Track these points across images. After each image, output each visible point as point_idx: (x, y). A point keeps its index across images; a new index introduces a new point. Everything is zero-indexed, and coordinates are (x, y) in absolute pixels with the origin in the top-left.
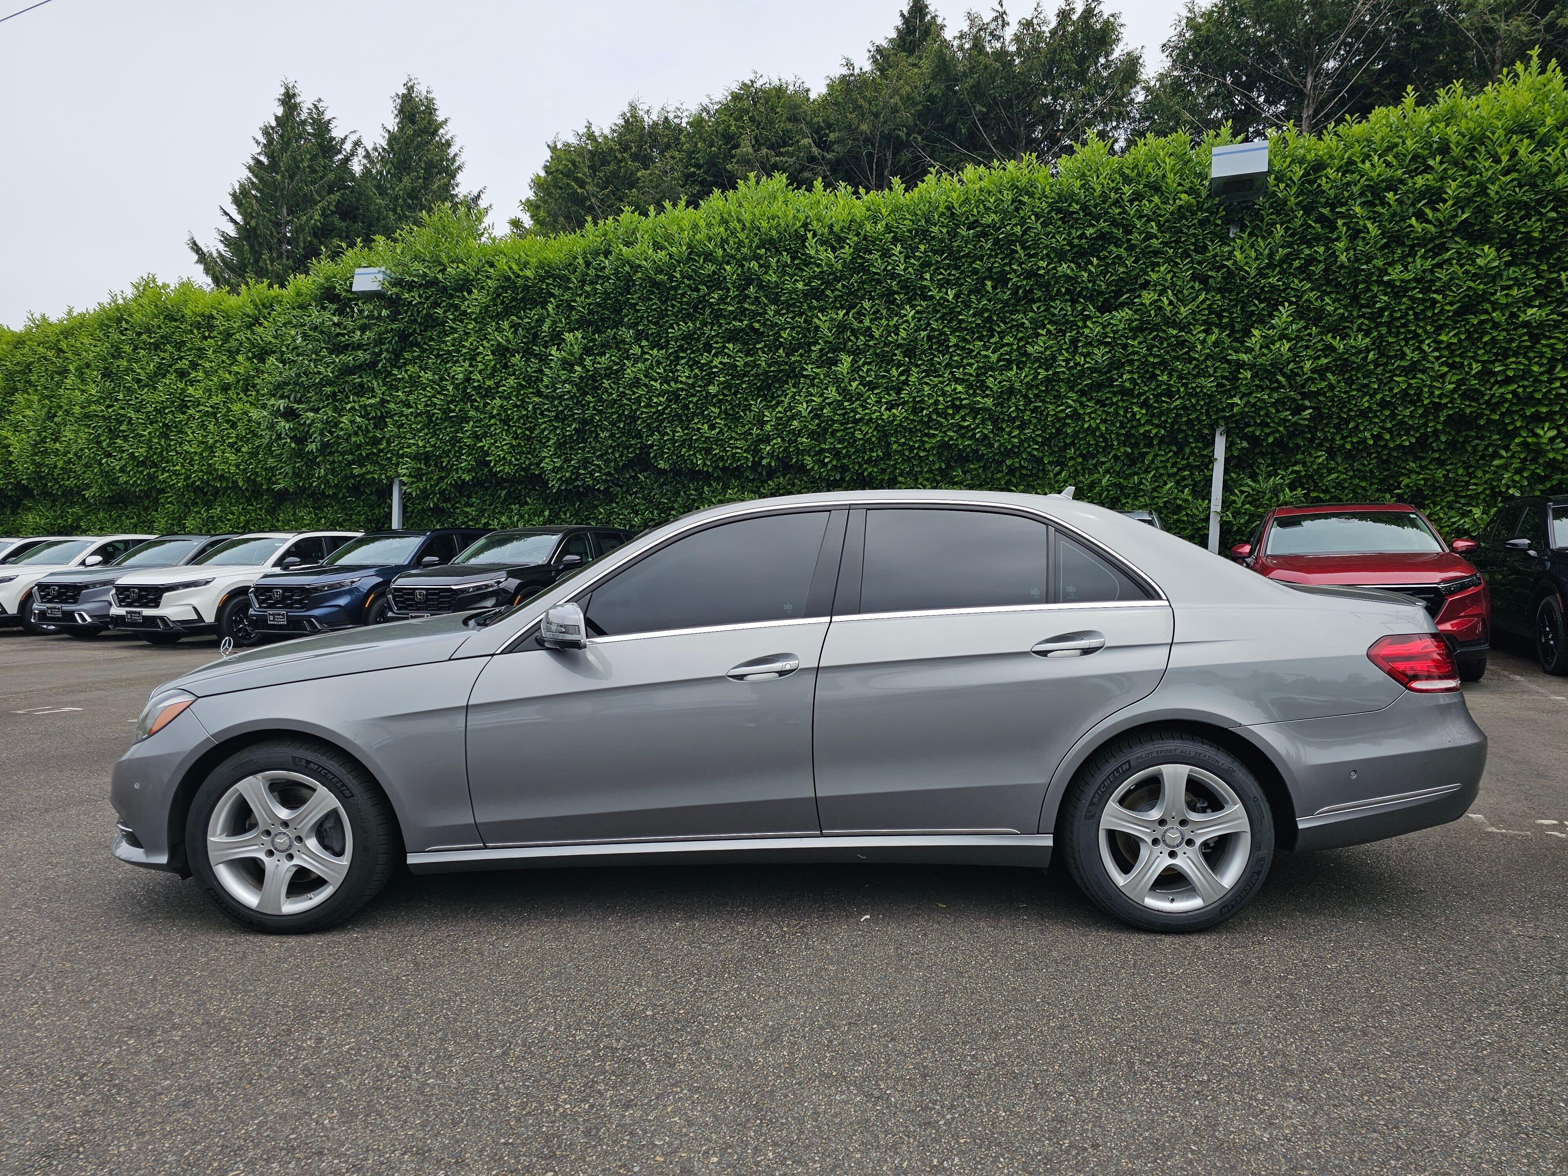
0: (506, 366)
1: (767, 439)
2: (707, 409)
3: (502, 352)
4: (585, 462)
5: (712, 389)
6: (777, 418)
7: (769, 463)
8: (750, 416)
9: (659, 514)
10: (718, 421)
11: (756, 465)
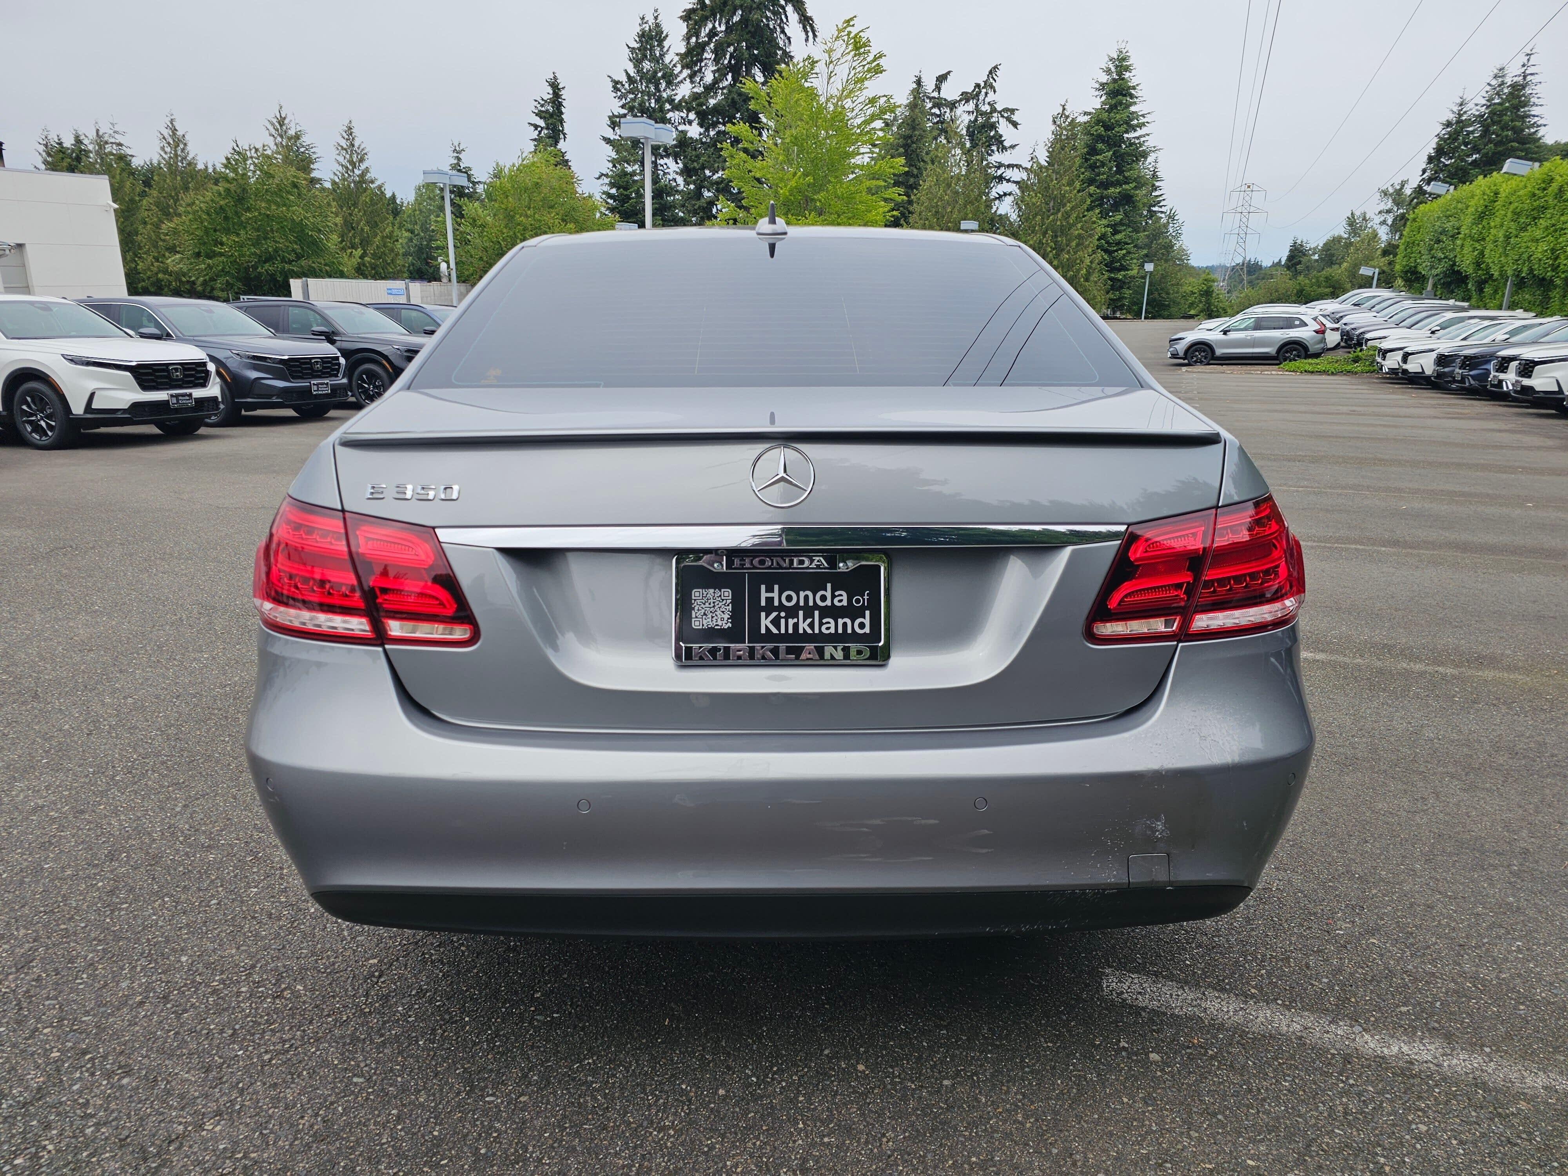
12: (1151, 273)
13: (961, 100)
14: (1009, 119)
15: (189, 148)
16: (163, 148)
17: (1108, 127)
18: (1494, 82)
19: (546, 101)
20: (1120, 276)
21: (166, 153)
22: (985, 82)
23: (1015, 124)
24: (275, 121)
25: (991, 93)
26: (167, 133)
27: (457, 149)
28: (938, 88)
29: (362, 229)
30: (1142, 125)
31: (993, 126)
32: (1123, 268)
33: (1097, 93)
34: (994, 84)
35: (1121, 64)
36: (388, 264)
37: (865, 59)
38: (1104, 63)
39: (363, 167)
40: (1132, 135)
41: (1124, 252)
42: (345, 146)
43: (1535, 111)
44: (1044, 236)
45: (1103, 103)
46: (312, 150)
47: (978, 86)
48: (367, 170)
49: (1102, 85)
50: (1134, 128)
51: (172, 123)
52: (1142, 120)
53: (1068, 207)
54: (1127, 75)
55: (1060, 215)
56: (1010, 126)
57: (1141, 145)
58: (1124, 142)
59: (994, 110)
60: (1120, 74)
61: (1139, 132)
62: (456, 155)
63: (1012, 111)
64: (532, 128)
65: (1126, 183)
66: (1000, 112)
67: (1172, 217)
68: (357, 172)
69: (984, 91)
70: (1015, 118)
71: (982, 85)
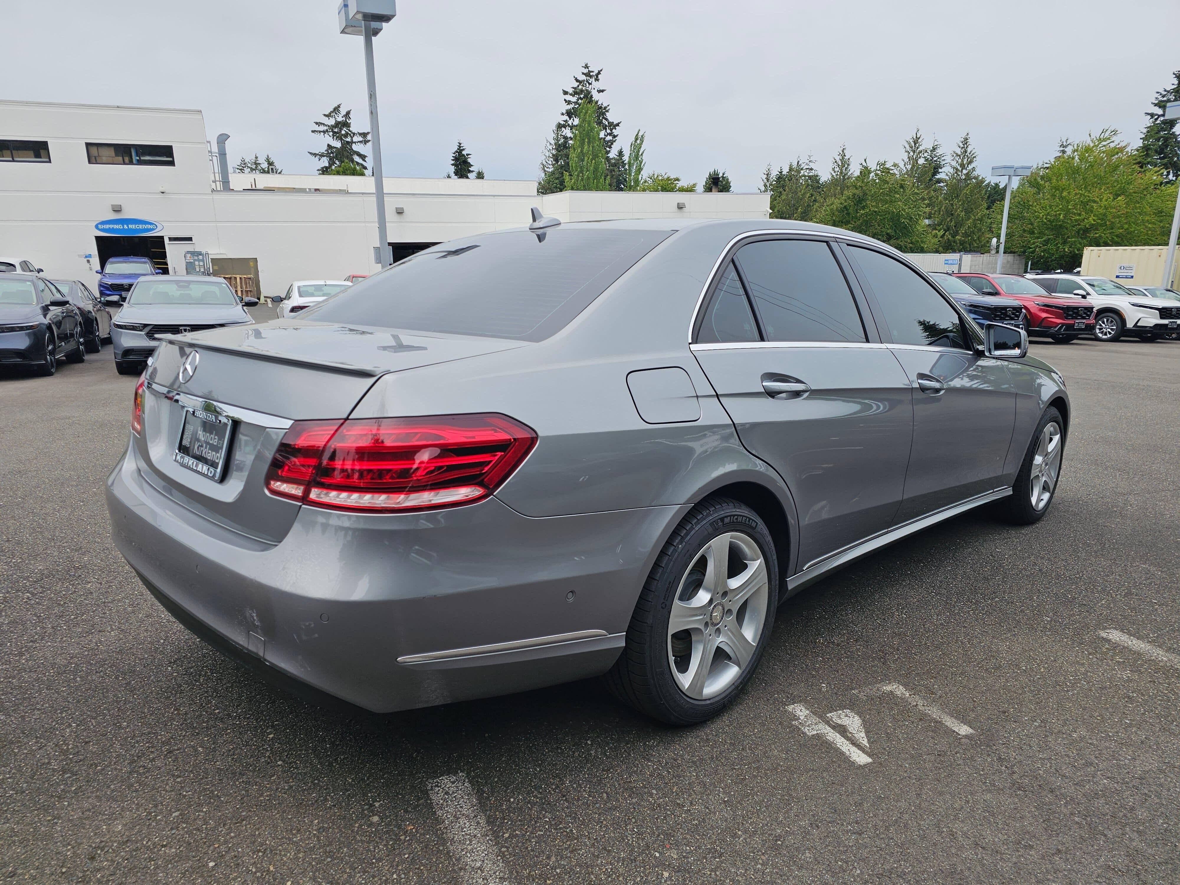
15: (850, 167)
16: (833, 169)
19: (1168, 92)
21: (835, 172)
24: (911, 141)
26: (838, 158)
27: (1065, 144)
29: (959, 215)
36: (975, 241)
39: (970, 167)
42: (959, 153)
46: (943, 158)
48: (974, 169)
51: (843, 151)
62: (1062, 149)
64: (1149, 117)
68: (965, 172)
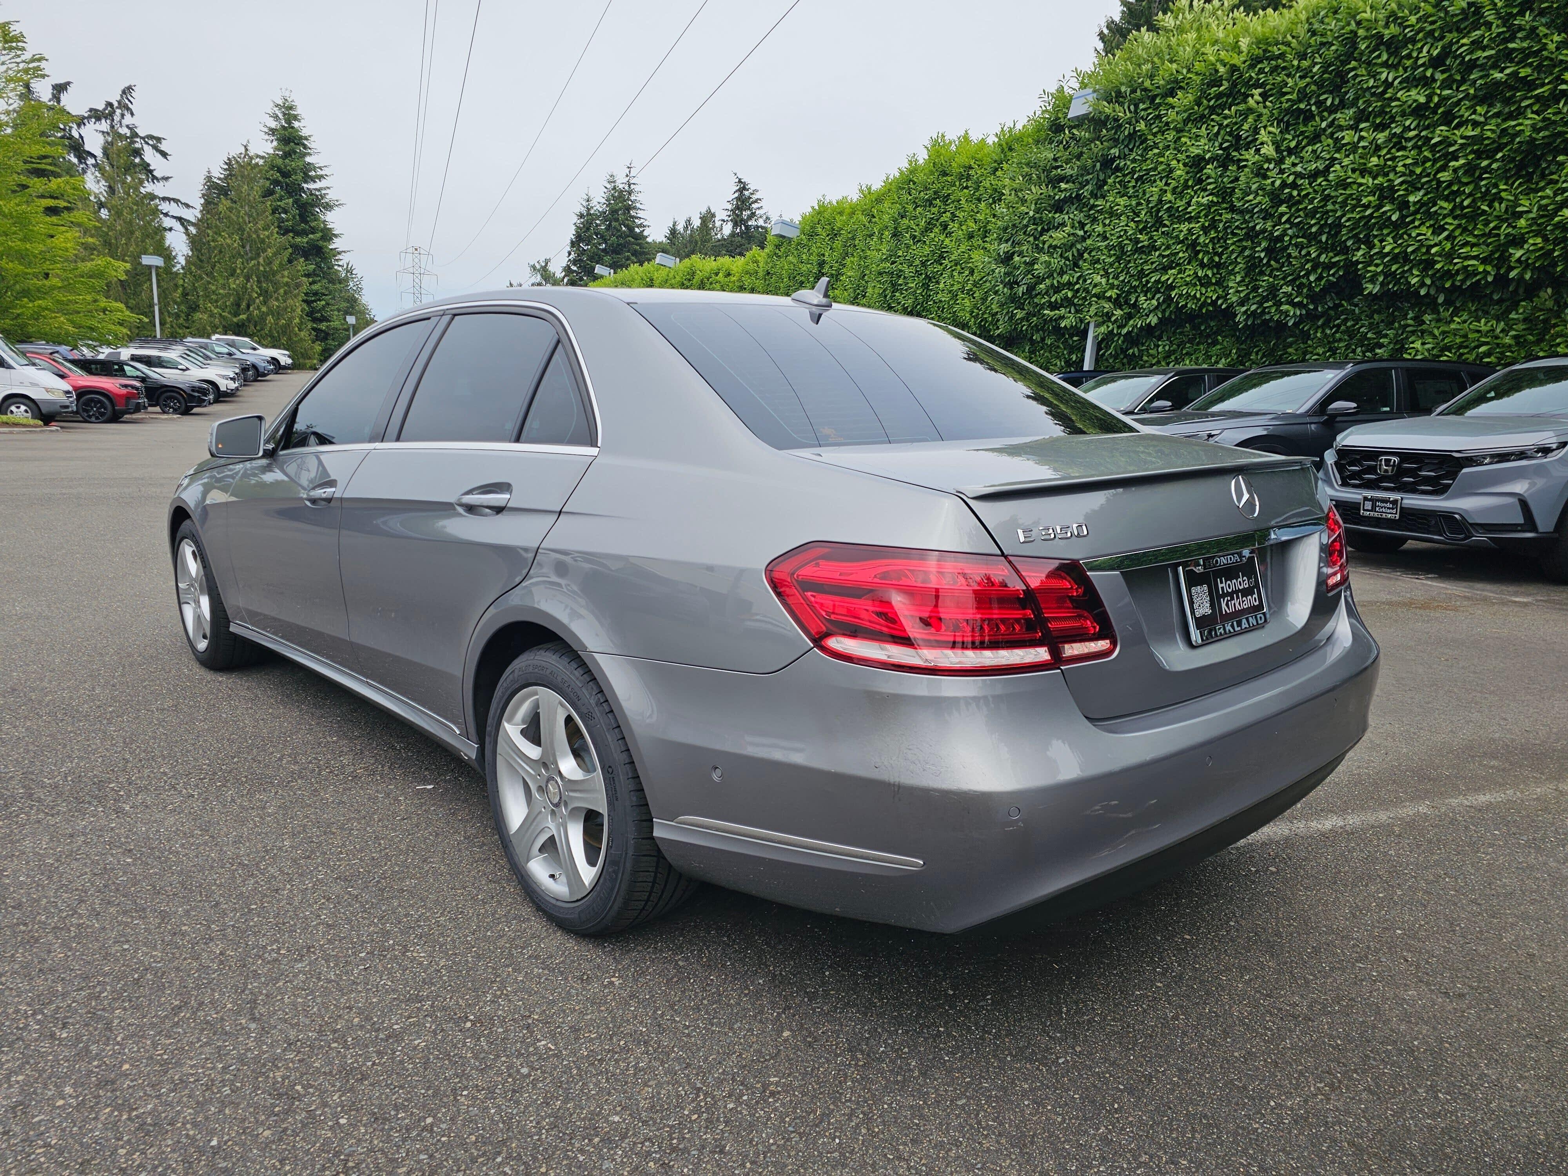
0: (1200, 181)
1: (1518, 241)
2: (1435, 204)
3: (1197, 163)
4: (1273, 290)
5: (1444, 176)
6: (1540, 208)
7: (1521, 275)
8: (1500, 208)
9: (1364, 353)
10: (1449, 220)
11: (1501, 281)
12: (354, 326)
13: (89, 117)
14: (155, 148)
17: (285, 174)
18: (608, 186)
20: (323, 326)
22: (119, 102)
23: (164, 154)
25: (128, 116)
28: (56, 98)
30: (321, 177)
31: (138, 152)
32: (324, 319)
33: (267, 137)
34: (130, 105)
35: (288, 113)
37: (19, 56)
38: (270, 108)
40: (312, 186)
41: (323, 303)
43: (641, 214)
44: (248, 281)
45: (276, 149)
47: (110, 104)
49: (271, 130)
50: (313, 180)
52: (320, 172)
53: (270, 252)
54: (296, 124)
55: (261, 260)
56: (158, 155)
57: (323, 197)
58: (305, 192)
59: (135, 135)
60: (289, 122)
61: (318, 185)
63: (159, 140)
65: (313, 233)
66: (143, 138)
67: (350, 271)
69: (118, 112)
70: (163, 147)
71: (116, 104)
